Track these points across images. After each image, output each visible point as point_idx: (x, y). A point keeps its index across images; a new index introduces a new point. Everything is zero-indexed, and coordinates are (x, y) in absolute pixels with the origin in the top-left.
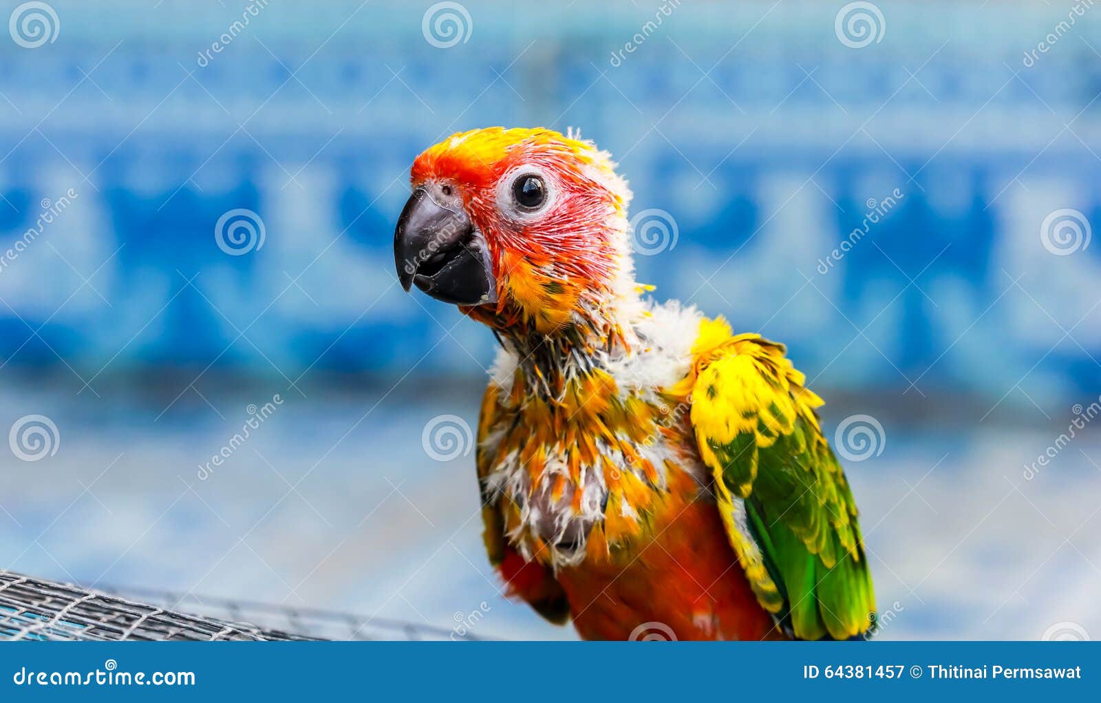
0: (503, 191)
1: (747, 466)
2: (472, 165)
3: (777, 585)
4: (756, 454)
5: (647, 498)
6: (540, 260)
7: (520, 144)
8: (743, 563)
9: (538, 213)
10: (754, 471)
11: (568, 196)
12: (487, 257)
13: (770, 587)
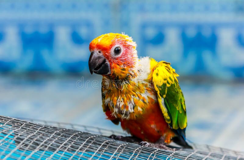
0: (112, 51)
1: (165, 91)
2: (105, 46)
3: (170, 117)
4: (167, 89)
5: (143, 105)
6: (121, 64)
7: (114, 39)
8: (163, 113)
9: (120, 55)
10: (166, 92)
11: (125, 49)
12: (109, 65)
13: (169, 118)
